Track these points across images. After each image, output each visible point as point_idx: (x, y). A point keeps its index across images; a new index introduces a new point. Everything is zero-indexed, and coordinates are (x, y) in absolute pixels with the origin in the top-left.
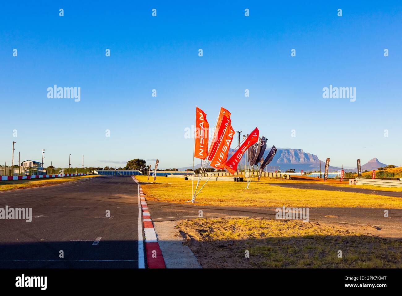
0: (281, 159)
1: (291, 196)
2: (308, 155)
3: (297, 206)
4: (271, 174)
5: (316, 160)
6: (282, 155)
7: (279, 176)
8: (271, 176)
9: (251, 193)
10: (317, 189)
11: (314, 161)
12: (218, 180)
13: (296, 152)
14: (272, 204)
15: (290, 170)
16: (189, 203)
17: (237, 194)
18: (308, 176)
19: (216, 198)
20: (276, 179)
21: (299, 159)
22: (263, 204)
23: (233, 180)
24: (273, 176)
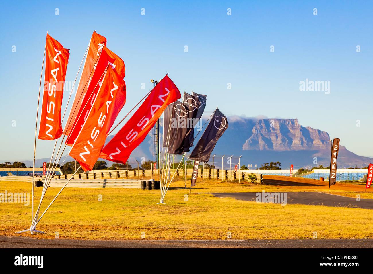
0: (252, 140)
1: (245, 218)
2: (308, 131)
3: (248, 237)
4: (222, 173)
5: (326, 142)
6: (254, 131)
7: (239, 177)
8: (222, 177)
9: (164, 213)
10: (306, 204)
11: (321, 143)
12: (108, 185)
13: (284, 125)
14: (197, 234)
15: (269, 165)
16: (25, 233)
17: (134, 215)
18: (304, 177)
19: (86, 224)
20: (232, 184)
21: (291, 141)
22: (177, 235)
23: (140, 186)
24: (226, 177)
